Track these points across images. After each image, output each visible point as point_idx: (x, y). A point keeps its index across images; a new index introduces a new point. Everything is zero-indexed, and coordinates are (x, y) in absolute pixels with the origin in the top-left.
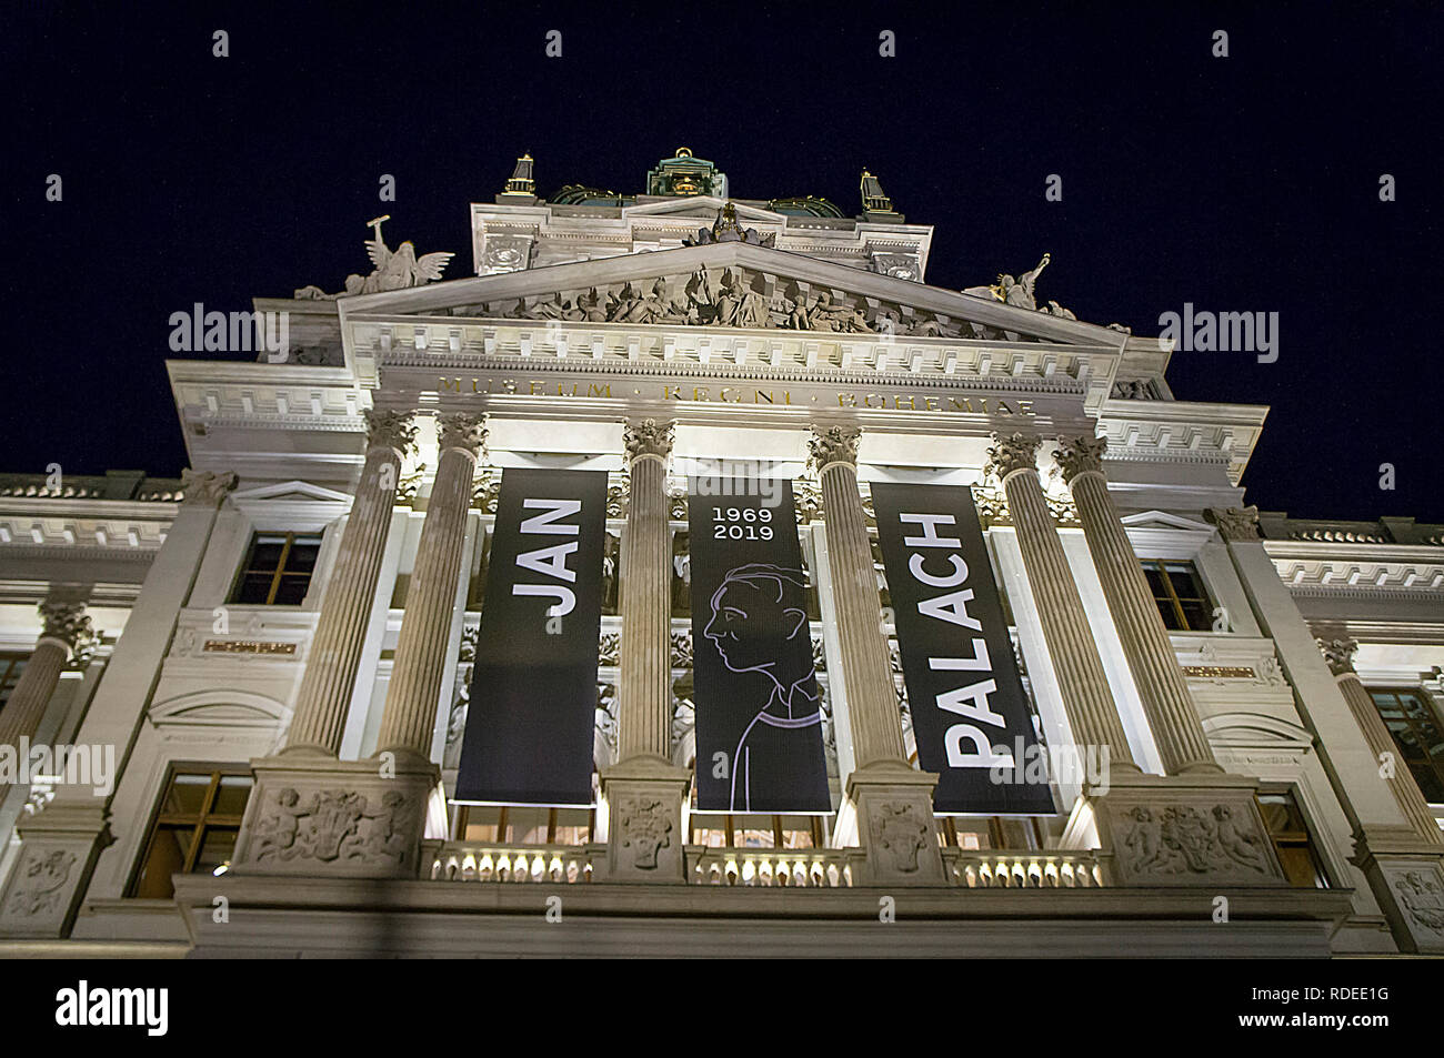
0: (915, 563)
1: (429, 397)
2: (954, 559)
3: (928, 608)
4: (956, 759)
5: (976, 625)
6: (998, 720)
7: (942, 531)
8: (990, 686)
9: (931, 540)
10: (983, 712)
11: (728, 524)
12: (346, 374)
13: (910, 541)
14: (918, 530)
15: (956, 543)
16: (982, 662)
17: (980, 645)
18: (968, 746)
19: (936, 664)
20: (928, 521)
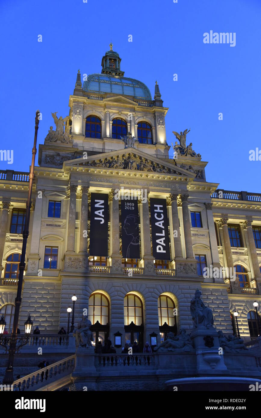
0: (156, 214)
1: (80, 181)
2: (162, 215)
3: (157, 224)
4: (158, 251)
5: (163, 227)
6: (164, 245)
7: (161, 209)
8: (164, 239)
9: (158, 210)
10: (162, 243)
11: (127, 206)
12: (63, 170)
13: (155, 211)
14: (156, 208)
15: (162, 211)
16: (163, 234)
17: (163, 231)
18: (160, 249)
19: (157, 234)
20: (158, 206)
